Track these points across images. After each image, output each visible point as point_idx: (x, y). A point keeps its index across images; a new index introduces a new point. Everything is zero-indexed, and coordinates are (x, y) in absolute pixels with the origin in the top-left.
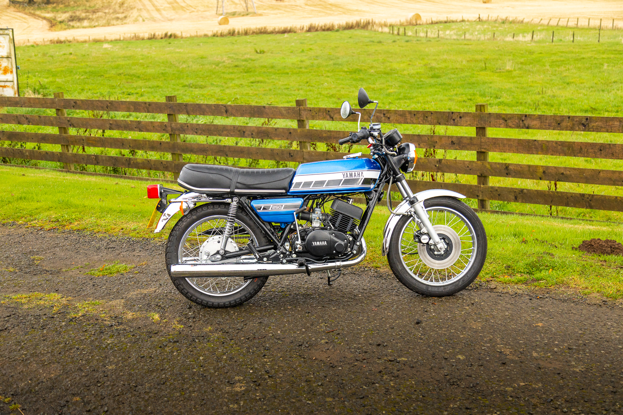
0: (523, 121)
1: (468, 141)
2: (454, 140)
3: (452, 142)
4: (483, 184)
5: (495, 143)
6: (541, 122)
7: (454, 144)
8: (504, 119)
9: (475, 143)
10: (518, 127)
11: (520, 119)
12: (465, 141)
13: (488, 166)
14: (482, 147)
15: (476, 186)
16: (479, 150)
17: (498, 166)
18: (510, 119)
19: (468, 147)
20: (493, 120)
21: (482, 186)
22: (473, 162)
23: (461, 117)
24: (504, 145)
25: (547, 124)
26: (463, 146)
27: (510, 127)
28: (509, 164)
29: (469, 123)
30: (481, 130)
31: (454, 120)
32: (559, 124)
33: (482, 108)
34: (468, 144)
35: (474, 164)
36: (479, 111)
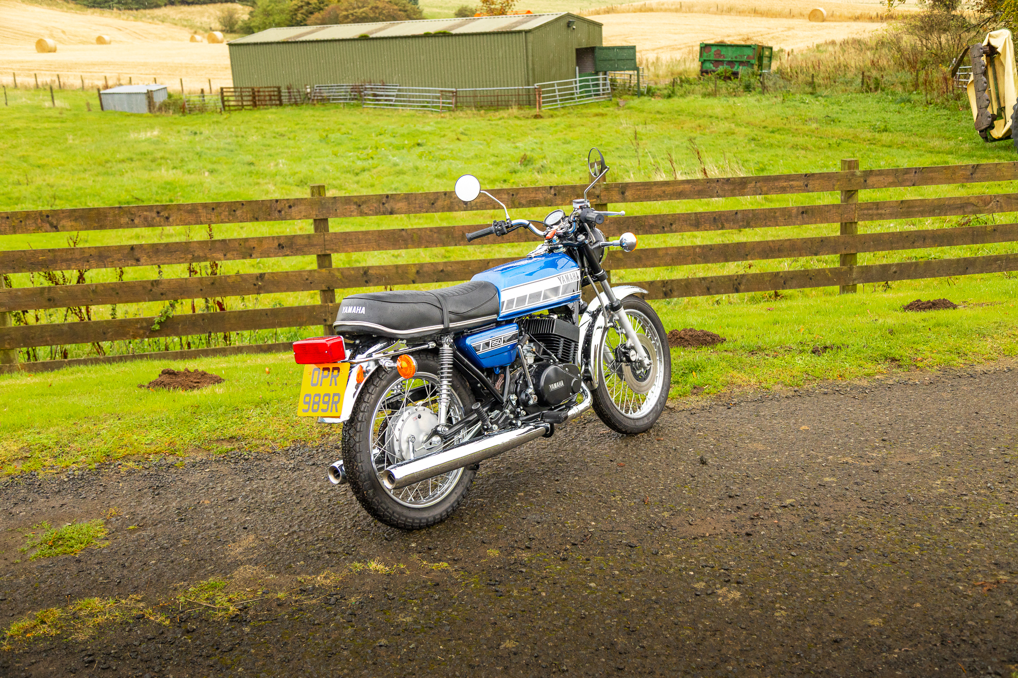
0: (383, 204)
1: (305, 241)
2: (282, 242)
3: (279, 245)
4: (331, 302)
5: (345, 240)
6: (409, 204)
7: (283, 247)
8: (356, 203)
9: (315, 243)
10: (377, 213)
11: (380, 202)
12: (300, 241)
13: (338, 274)
14: (327, 247)
15: (321, 305)
16: (323, 253)
17: (353, 272)
18: (364, 202)
19: (306, 249)
20: (340, 208)
21: (331, 305)
22: (315, 270)
23: (290, 207)
24: (359, 241)
25: (417, 206)
26: (297, 250)
27: (367, 214)
28: (369, 268)
29: (303, 214)
30: (321, 223)
31: (280, 211)
32: (433, 204)
33: (322, 190)
34: (306, 246)
35: (316, 274)
36: (316, 197)
